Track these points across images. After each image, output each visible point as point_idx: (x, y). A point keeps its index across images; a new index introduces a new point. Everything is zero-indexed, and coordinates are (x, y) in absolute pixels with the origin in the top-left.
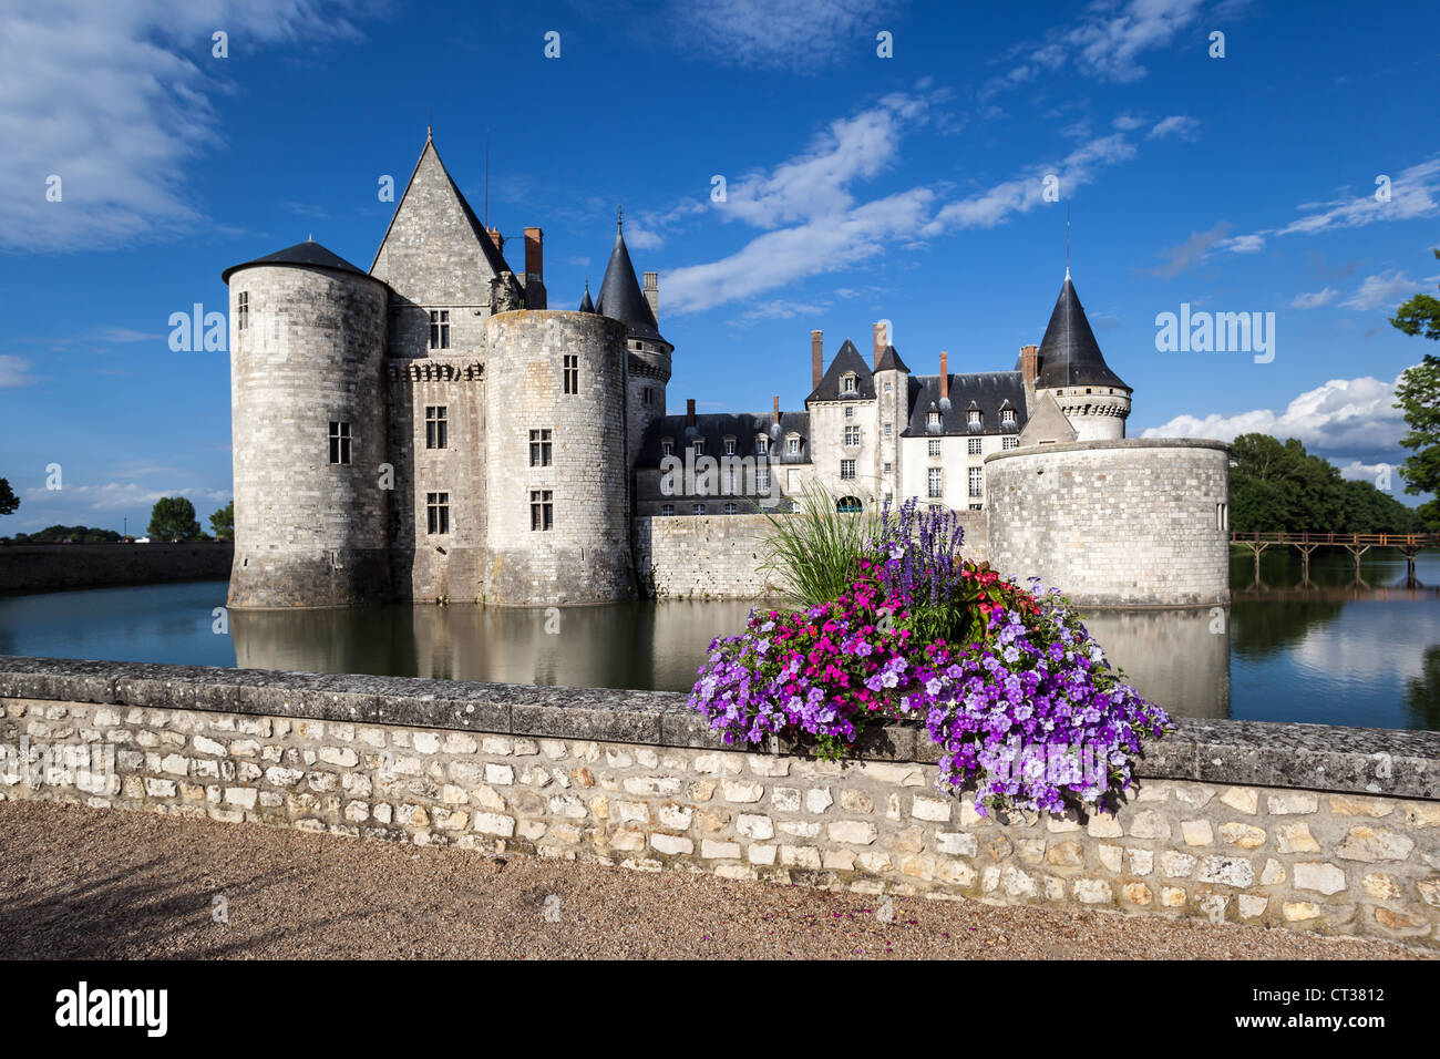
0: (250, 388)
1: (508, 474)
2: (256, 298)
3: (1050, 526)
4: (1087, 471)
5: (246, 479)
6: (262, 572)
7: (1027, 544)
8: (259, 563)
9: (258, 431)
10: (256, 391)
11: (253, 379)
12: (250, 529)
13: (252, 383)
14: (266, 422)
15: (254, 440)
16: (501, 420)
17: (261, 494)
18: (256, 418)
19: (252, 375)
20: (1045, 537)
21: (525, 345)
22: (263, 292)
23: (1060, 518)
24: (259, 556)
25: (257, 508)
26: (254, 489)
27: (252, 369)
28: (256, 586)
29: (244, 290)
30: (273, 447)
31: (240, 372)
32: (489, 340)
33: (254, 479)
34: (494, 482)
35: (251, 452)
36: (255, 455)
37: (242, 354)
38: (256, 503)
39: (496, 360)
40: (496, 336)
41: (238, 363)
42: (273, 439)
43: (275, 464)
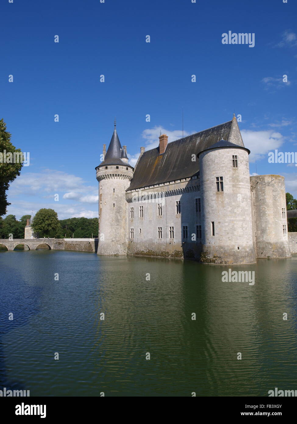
0: (240, 188)
1: (277, 221)
2: (240, 158)
5: (237, 219)
6: (246, 252)
8: (244, 248)
9: (242, 202)
10: (241, 189)
11: (240, 185)
12: (240, 236)
13: (240, 186)
14: (245, 200)
15: (241, 205)
16: (273, 204)
17: (244, 224)
19: (240, 184)
21: (280, 185)
22: (242, 157)
24: (244, 246)
25: (242, 229)
26: (242, 222)
28: (245, 256)
29: (235, 155)
30: (246, 208)
31: (233, 181)
32: (266, 181)
33: (242, 219)
34: (271, 222)
35: (240, 210)
36: (242, 211)
37: (234, 176)
38: (242, 227)
39: (271, 187)
40: (270, 181)
41: (233, 178)
42: (246, 206)
43: (247, 214)
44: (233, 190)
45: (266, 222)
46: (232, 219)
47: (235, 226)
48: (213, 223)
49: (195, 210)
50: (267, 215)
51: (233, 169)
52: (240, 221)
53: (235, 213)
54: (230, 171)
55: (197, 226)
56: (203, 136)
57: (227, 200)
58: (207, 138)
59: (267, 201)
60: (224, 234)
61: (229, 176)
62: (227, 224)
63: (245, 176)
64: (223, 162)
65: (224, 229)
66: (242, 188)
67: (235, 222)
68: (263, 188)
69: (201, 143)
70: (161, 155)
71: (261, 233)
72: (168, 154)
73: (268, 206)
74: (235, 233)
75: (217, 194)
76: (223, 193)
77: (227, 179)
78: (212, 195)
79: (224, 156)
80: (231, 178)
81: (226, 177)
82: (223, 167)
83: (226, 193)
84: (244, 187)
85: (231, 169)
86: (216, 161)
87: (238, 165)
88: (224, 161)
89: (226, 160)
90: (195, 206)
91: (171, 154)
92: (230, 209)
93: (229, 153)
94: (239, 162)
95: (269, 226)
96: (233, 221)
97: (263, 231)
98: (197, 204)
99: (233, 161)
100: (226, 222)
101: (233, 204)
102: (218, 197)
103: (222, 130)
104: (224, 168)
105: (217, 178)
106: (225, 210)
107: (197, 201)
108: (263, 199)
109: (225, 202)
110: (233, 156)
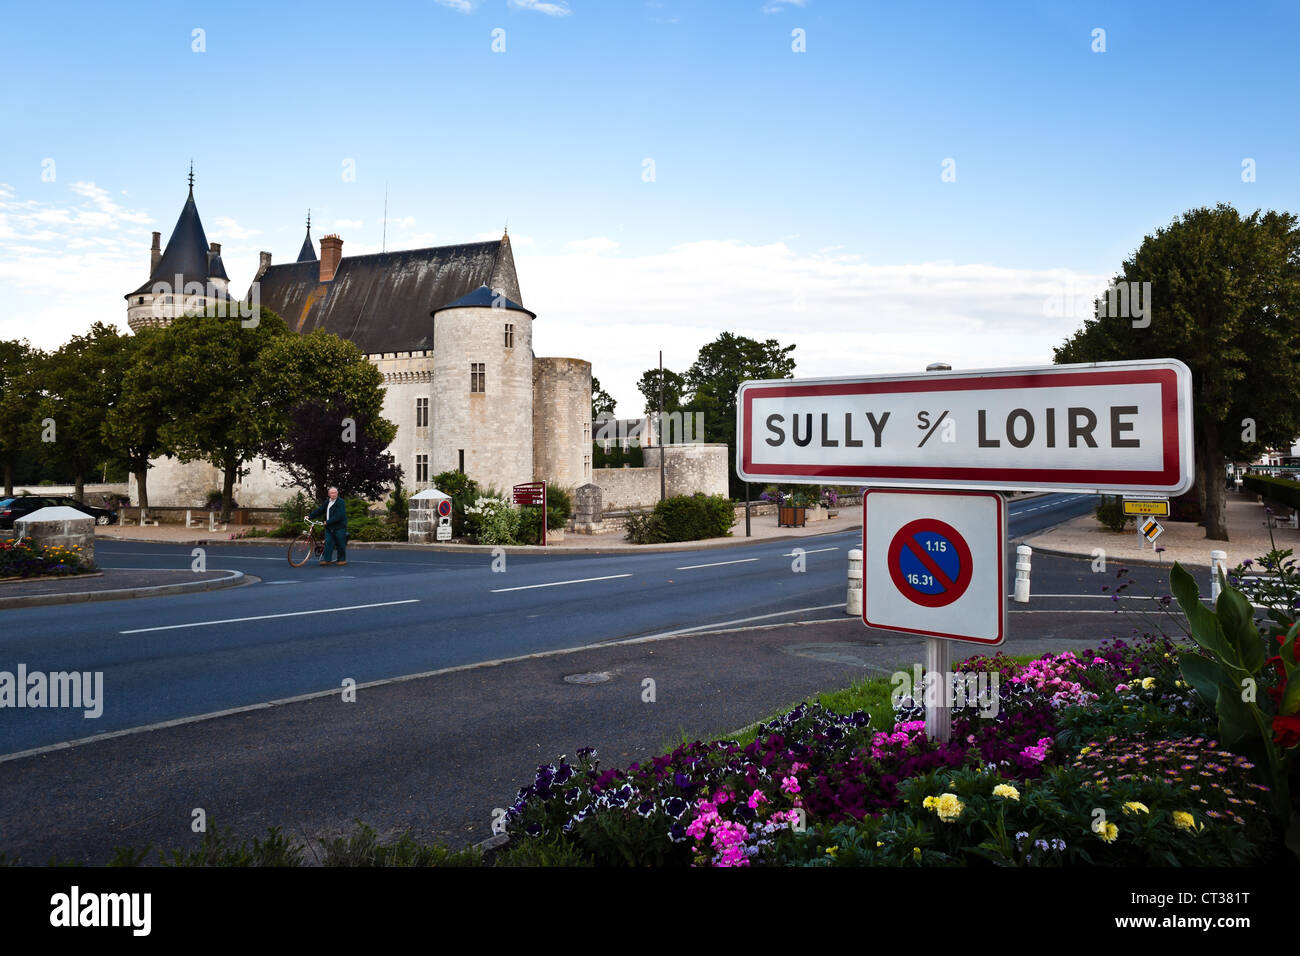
0: (514, 387)
1: (574, 447)
2: (518, 330)
3: (704, 474)
4: (715, 454)
5: (508, 445)
7: (695, 481)
9: (519, 414)
10: (518, 389)
12: (512, 478)
13: (516, 384)
14: (523, 409)
15: (516, 420)
16: (569, 416)
18: (517, 406)
20: (703, 478)
21: (583, 378)
23: (707, 471)
27: (516, 375)
29: (510, 323)
30: (525, 426)
31: (505, 374)
32: (558, 370)
33: (517, 445)
34: (563, 450)
35: (513, 427)
36: (517, 431)
37: (507, 363)
38: (517, 461)
39: (566, 383)
40: (566, 370)
41: (503, 368)
42: (525, 421)
43: (526, 436)
44: (503, 392)
45: (555, 449)
46: (499, 445)
47: (504, 458)
48: (462, 452)
49: (416, 422)
50: (557, 436)
51: (506, 351)
52: (511, 448)
53: (505, 434)
54: (499, 354)
55: (419, 457)
56: (434, 260)
57: (490, 409)
58: (446, 268)
59: (558, 408)
60: (483, 474)
61: (496, 363)
62: (489, 455)
63: (524, 365)
64: (486, 336)
65: (483, 464)
66: (520, 386)
67: (504, 452)
68: (553, 383)
69: (430, 276)
70: (324, 283)
71: (544, 472)
72: (345, 285)
73: (559, 418)
74: (504, 472)
75: (472, 396)
76: (484, 396)
77: (493, 368)
78: (462, 397)
79: (490, 324)
80: (500, 368)
81: (492, 365)
82: (486, 345)
83: (490, 396)
84: (523, 384)
85: (501, 351)
86: (473, 333)
87: (515, 344)
88: (488, 333)
89: (492, 333)
90: (416, 413)
91: (352, 287)
92: (496, 425)
93: (498, 319)
94: (516, 338)
95: (560, 457)
96: (500, 450)
97: (548, 468)
98: (419, 409)
99: (506, 334)
100: (487, 451)
101: (502, 416)
102: (473, 404)
103: (479, 257)
104: (489, 348)
105: (474, 365)
106: (486, 427)
107: (419, 404)
108: (551, 405)
109: (487, 413)
110: (507, 325)
